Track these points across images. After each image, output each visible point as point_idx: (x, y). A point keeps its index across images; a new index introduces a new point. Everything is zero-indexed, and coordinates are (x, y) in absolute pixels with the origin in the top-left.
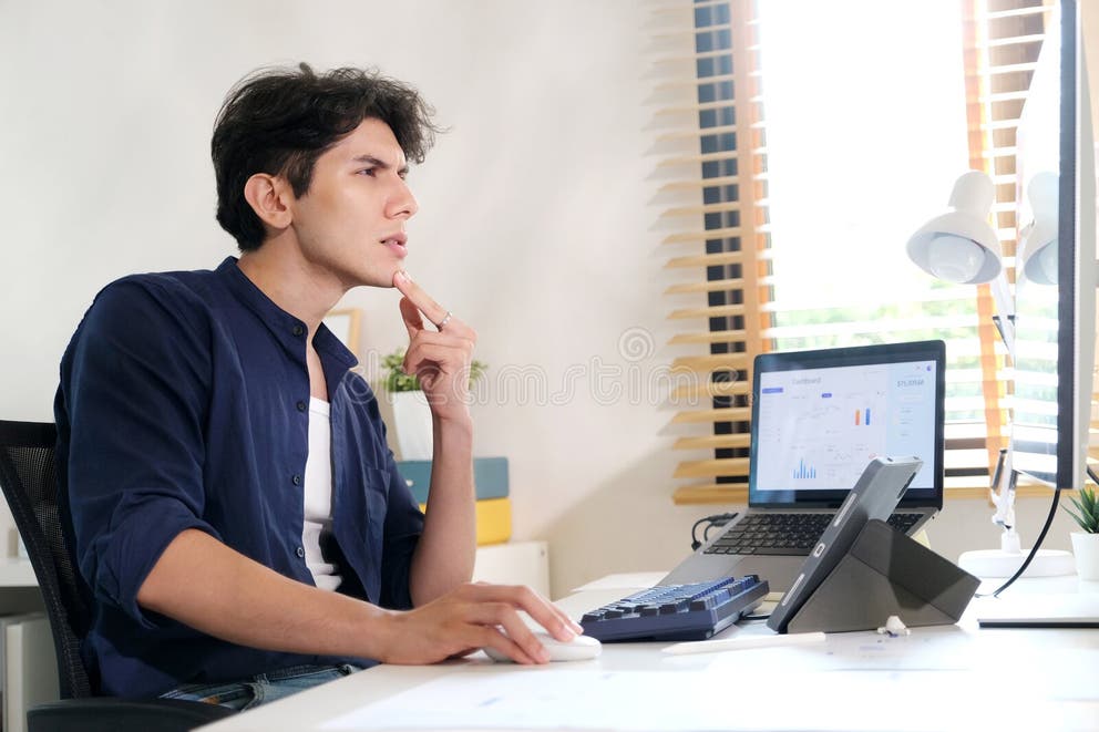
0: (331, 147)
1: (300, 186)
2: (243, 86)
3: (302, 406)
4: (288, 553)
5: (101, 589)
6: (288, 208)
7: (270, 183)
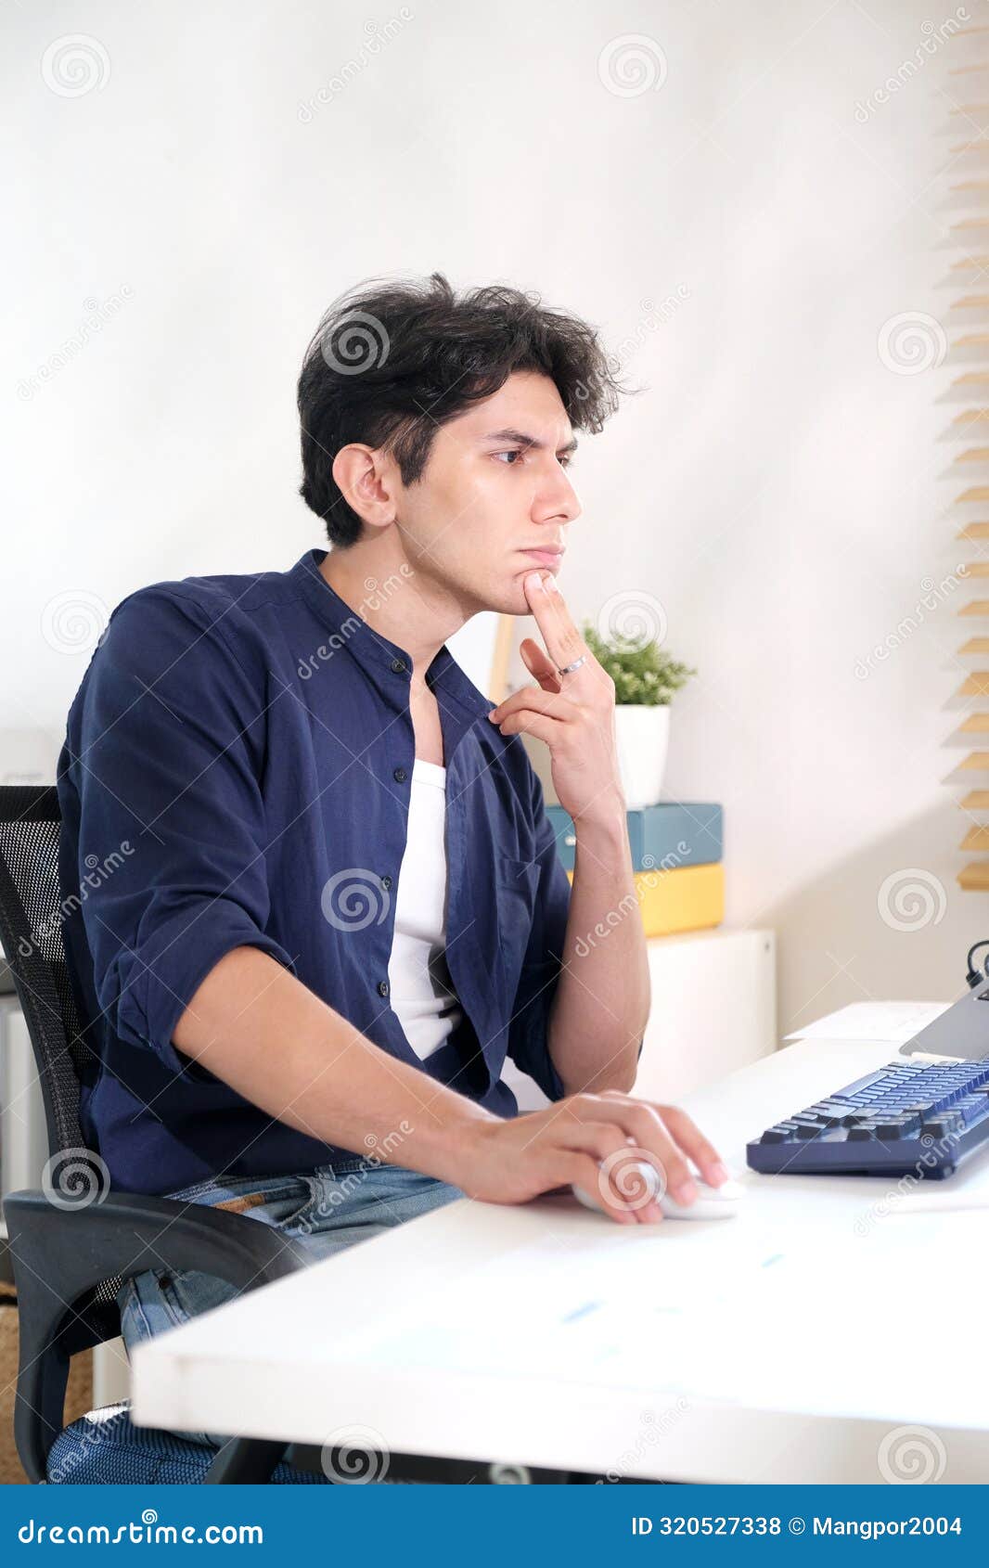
0: (457, 416)
1: (411, 467)
2: (346, 305)
3: (401, 776)
4: (368, 988)
5: (126, 1025)
6: (392, 497)
7: (369, 459)
